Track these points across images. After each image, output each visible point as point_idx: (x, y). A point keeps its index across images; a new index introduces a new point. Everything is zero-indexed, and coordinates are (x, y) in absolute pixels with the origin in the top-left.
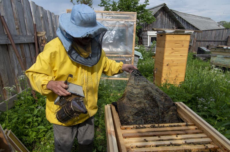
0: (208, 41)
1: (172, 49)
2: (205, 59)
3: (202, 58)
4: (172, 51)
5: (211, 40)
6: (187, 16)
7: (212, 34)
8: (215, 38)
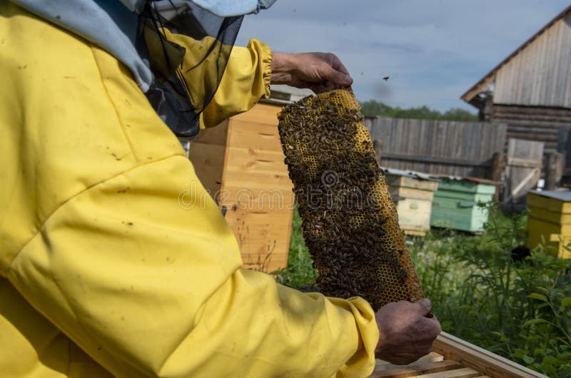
1: (252, 152)
4: (252, 159)
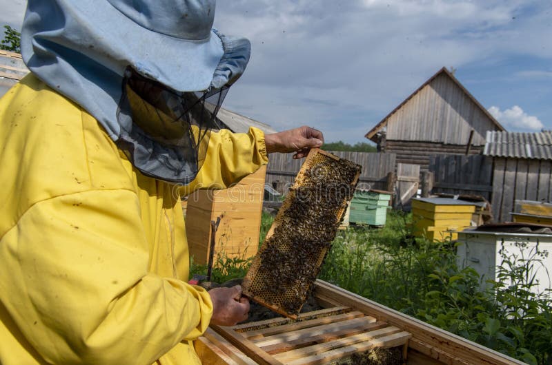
0: (273, 174)
2: (273, 212)
3: (269, 210)
5: (278, 171)
6: (225, 114)
7: (279, 158)
8: (285, 167)
